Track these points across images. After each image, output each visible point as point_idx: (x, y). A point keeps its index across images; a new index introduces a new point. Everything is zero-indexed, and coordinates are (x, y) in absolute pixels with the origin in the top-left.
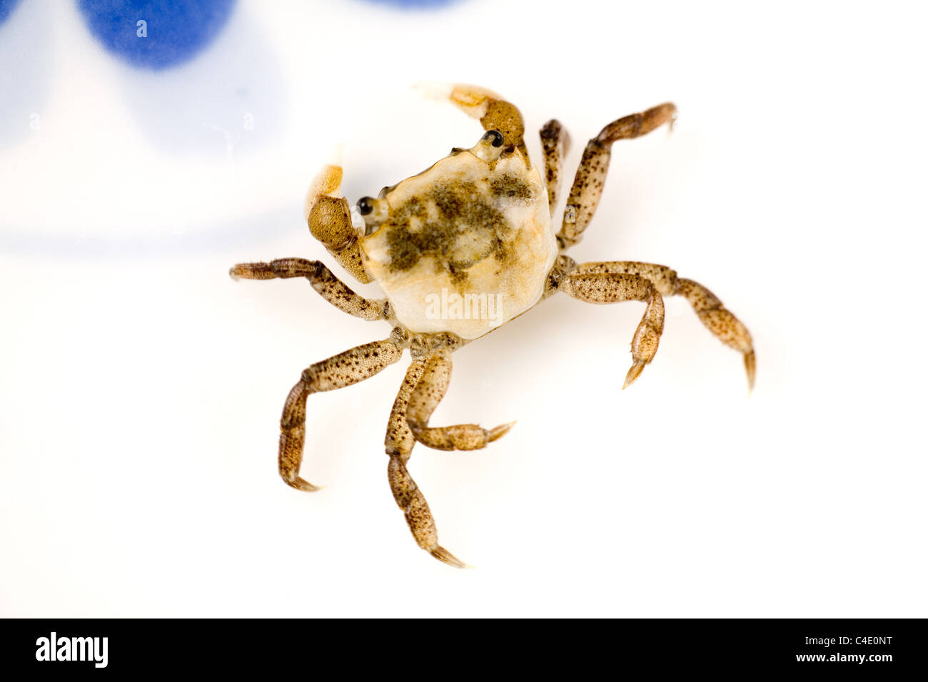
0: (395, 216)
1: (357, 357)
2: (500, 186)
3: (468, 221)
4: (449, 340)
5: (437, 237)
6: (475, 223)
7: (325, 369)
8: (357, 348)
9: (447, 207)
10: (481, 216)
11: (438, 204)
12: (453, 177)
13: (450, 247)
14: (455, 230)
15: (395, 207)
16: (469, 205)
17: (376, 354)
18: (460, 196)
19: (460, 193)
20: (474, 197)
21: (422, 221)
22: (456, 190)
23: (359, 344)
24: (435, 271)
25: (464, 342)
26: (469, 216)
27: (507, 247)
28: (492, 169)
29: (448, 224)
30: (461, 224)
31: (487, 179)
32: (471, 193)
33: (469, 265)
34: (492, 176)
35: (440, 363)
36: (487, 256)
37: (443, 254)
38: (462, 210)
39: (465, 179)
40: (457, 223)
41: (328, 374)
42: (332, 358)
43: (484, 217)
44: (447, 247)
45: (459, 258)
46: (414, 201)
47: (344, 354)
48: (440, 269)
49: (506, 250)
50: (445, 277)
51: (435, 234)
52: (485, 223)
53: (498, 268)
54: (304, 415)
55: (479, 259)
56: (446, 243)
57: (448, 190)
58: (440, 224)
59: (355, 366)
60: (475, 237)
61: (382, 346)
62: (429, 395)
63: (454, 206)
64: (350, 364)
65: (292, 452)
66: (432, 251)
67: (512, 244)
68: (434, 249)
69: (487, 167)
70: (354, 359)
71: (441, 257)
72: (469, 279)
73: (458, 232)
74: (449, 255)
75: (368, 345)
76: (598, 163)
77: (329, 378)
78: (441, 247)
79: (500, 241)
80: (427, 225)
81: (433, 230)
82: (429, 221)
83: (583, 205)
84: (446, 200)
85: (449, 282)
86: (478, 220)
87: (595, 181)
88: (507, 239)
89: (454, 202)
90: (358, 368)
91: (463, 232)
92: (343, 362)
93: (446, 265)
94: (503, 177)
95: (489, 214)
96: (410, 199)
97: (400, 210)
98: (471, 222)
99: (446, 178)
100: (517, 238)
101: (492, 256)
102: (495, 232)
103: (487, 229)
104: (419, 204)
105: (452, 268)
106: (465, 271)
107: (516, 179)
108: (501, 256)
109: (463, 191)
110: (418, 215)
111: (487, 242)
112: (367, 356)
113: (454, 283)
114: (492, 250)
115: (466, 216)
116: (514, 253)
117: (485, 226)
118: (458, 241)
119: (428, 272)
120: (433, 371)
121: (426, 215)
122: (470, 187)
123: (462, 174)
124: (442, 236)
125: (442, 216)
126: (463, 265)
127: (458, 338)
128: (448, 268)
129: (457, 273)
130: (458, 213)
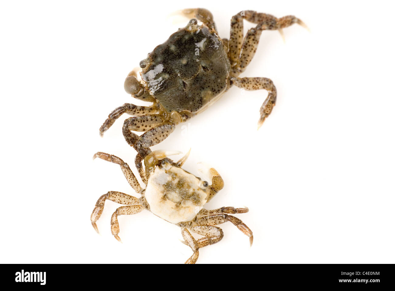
0: (168, 172)
1: (133, 179)
2: (195, 195)
3: (180, 192)
4: (147, 207)
5: (170, 186)
6: (181, 194)
7: (128, 170)
8: (136, 179)
9: (180, 184)
10: (183, 194)
11: (179, 181)
12: (189, 181)
13: (170, 191)
14: (175, 190)
15: (171, 170)
16: (184, 190)
17: (135, 185)
18: (185, 186)
19: (186, 185)
20: (187, 189)
21: (172, 180)
22: (186, 184)
23: (137, 179)
24: (161, 192)
25: (150, 211)
26: (181, 192)
27: (180, 206)
28: (198, 190)
29: (175, 187)
30: (177, 190)
31: (194, 190)
32: (188, 188)
33: (169, 199)
34: (196, 191)
35: (138, 208)
36: (174, 202)
37: (167, 191)
38: (181, 188)
39: (190, 184)
40: (177, 189)
41: (127, 171)
42: (131, 171)
43: (184, 195)
44: (169, 191)
45: (169, 196)
46: (176, 174)
47: (133, 175)
48: (163, 192)
49: (179, 206)
50: (162, 195)
51: (171, 185)
52: (182, 197)
53: (174, 207)
54: (114, 163)
55: (172, 201)
56: (170, 190)
57: (184, 181)
58: (174, 185)
59: (131, 179)
60: (177, 196)
61: (139, 187)
62: (127, 211)
63: (181, 186)
64: (131, 177)
65: (104, 157)
66: (166, 188)
67: (182, 207)
68: (167, 188)
69: (198, 188)
70: (132, 179)
71: (166, 191)
72: (165, 201)
73: (175, 191)
74: (168, 192)
75: (138, 182)
76: (221, 220)
77: (125, 171)
78: (168, 189)
79: (181, 203)
80: (171, 182)
81: (171, 184)
82: (173, 182)
83: (208, 221)
84: (181, 183)
85: (161, 197)
86: (182, 194)
87: (216, 221)
88: (182, 205)
89: (182, 185)
90: (130, 180)
91: (176, 192)
92: (131, 175)
93: (165, 193)
94: (198, 194)
95: (185, 196)
96: (176, 173)
97: (171, 172)
98: (180, 193)
99: (188, 179)
100: (184, 208)
101: (176, 204)
102: (182, 201)
103: (181, 198)
104: (176, 176)
105: (165, 195)
106: (167, 199)
107: (200, 198)
108: (177, 206)
109: (187, 186)
110: (173, 178)
111: (178, 200)
112: (134, 182)
113: (162, 198)
114: (177, 203)
115: (181, 191)
116: (180, 209)
117: (181, 197)
118: (173, 192)
119: (160, 190)
120: (135, 208)
121: (174, 180)
122: (189, 187)
123: (192, 183)
124: (171, 188)
125: (176, 184)
126: (168, 198)
127: (150, 208)
128: (165, 194)
129: (165, 197)
130: (180, 188)
